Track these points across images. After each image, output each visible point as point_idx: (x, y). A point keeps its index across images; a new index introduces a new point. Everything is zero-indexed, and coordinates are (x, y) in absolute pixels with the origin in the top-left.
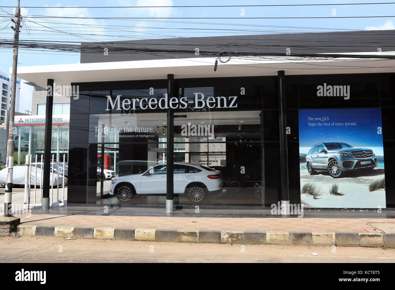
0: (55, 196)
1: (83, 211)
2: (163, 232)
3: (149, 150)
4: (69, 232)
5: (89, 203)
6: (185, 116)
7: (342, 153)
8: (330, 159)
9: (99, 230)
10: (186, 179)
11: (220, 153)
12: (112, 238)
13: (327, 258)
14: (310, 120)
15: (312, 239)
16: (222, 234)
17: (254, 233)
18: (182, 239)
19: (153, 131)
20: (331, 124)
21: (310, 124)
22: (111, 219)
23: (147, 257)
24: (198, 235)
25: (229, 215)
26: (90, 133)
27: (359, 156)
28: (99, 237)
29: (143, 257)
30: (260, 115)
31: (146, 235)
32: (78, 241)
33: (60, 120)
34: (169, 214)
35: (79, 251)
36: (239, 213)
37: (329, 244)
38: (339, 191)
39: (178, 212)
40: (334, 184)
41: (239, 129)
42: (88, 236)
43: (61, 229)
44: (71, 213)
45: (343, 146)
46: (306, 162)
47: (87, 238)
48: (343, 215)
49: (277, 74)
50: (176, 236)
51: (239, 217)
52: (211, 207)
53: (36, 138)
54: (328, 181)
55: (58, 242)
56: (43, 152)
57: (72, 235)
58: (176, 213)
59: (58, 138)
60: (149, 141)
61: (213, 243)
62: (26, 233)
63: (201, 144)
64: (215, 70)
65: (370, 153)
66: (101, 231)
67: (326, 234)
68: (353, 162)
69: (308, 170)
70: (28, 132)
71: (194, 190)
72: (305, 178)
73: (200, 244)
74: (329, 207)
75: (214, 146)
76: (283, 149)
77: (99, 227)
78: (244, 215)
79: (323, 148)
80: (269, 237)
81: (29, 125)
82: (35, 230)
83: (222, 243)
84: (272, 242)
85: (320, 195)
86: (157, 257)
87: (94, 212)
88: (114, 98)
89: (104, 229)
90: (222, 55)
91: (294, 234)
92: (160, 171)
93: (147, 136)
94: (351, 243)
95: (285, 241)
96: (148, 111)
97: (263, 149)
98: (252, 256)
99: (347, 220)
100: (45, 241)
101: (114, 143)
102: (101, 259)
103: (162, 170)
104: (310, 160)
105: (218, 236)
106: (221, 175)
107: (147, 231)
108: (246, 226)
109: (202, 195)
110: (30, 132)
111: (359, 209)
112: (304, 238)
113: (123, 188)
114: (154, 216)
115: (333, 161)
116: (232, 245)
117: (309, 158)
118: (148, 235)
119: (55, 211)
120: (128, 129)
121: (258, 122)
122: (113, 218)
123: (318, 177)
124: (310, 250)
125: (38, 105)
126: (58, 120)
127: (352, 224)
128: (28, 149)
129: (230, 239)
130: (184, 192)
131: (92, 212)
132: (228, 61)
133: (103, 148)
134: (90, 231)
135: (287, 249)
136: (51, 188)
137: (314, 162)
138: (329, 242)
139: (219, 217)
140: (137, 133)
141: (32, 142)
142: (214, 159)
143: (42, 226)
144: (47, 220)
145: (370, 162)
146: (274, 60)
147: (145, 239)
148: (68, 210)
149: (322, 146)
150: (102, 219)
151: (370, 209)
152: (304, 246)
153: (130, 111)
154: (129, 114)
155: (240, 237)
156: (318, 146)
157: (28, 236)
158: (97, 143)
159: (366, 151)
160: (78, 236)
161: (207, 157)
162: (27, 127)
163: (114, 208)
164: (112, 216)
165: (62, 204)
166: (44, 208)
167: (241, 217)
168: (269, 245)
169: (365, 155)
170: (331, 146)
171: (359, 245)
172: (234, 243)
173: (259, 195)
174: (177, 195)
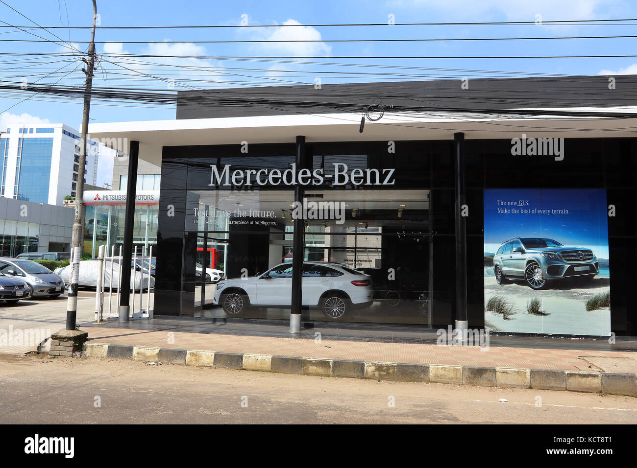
0: (137, 304)
1: (175, 325)
2: (283, 359)
3: (271, 243)
4: (153, 354)
5: (183, 315)
6: (321, 196)
7: (548, 254)
8: (529, 262)
9: (193, 353)
10: (321, 285)
11: (375, 249)
12: (212, 365)
13: (515, 405)
14: (500, 204)
15: (496, 377)
16: (366, 365)
17: (412, 366)
18: (308, 370)
19: (275, 215)
20: (531, 211)
21: (500, 211)
22: (212, 339)
23: (256, 393)
24: (331, 365)
25: (379, 339)
26: (186, 216)
27: (572, 258)
28: (193, 363)
29: (251, 393)
30: (428, 196)
31: (258, 362)
32: (165, 368)
33: (151, 198)
34: (294, 335)
35: (163, 381)
36: (395, 336)
37: (521, 386)
38: (541, 309)
39: (307, 331)
40: (534, 298)
41: (399, 215)
42: (179, 361)
43: (142, 350)
44: (158, 329)
45: (549, 244)
46: (493, 265)
47: (177, 364)
48: (545, 344)
49: (453, 138)
50: (300, 367)
51: (394, 342)
52: (355, 326)
53: (117, 222)
54: (525, 294)
55: (136, 368)
56: (122, 242)
57: (157, 359)
58: (304, 333)
59: (147, 223)
60: (272, 230)
61: (353, 377)
62: (94, 353)
63: (348, 236)
64: (361, 131)
65: (589, 254)
66: (196, 355)
67: (517, 370)
68: (563, 268)
69: (497, 277)
70: (106, 214)
71: (332, 301)
72: (491, 289)
73: (334, 378)
74: (526, 332)
75: (367, 239)
76: (460, 246)
77: (193, 348)
78: (401, 339)
79: (519, 246)
80: (434, 372)
81: (108, 204)
82: (106, 350)
83: (366, 378)
84: (438, 380)
85: (512, 314)
86: (271, 395)
87: (189, 328)
88: (220, 169)
89: (201, 352)
90: (370, 110)
91: (469, 369)
92: (285, 273)
93: (266, 223)
94: (554, 386)
95: (457, 378)
96: (268, 187)
97: (431, 245)
98: (406, 398)
99: (550, 352)
100: (119, 366)
101: (224, 232)
102: (194, 394)
103: (289, 272)
104: (500, 262)
105: (360, 368)
106: (371, 280)
107: (259, 357)
108: (401, 355)
109: (343, 309)
110: (109, 214)
111: (570, 336)
112: (484, 375)
113: (231, 296)
114: (272, 336)
115: (532, 265)
116: (379, 381)
117: (497, 259)
118: (261, 363)
119: (137, 325)
120: (240, 213)
121: (426, 206)
122: (214, 337)
123: (510, 287)
124: (491, 392)
125: (121, 176)
126: (147, 197)
127: (557, 357)
128: (106, 237)
129: (377, 373)
130: (317, 304)
131: (186, 328)
132: (380, 118)
133: (206, 239)
134: (181, 354)
135: (459, 390)
136: (132, 293)
137: (505, 266)
138: (521, 383)
139: (364, 341)
140: (252, 219)
141: (112, 227)
142: (365, 258)
143: (117, 344)
144: (123, 337)
145: (588, 268)
146: (447, 117)
147: (256, 368)
148: (154, 324)
149: (518, 243)
150: (198, 338)
151: (586, 337)
152: (484, 387)
153: (243, 188)
154: (243, 191)
155: (391, 371)
156: (512, 243)
157: (97, 357)
158: (196, 231)
159: (583, 251)
160: (165, 361)
161: (354, 254)
162: (105, 207)
163: (218, 323)
164: (213, 334)
165: (146, 316)
166: (122, 320)
167: (396, 342)
168: (433, 383)
169: (581, 258)
170: (531, 243)
171: (565, 389)
172: (383, 379)
173: (425, 311)
174: (307, 308)
